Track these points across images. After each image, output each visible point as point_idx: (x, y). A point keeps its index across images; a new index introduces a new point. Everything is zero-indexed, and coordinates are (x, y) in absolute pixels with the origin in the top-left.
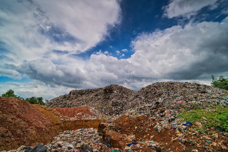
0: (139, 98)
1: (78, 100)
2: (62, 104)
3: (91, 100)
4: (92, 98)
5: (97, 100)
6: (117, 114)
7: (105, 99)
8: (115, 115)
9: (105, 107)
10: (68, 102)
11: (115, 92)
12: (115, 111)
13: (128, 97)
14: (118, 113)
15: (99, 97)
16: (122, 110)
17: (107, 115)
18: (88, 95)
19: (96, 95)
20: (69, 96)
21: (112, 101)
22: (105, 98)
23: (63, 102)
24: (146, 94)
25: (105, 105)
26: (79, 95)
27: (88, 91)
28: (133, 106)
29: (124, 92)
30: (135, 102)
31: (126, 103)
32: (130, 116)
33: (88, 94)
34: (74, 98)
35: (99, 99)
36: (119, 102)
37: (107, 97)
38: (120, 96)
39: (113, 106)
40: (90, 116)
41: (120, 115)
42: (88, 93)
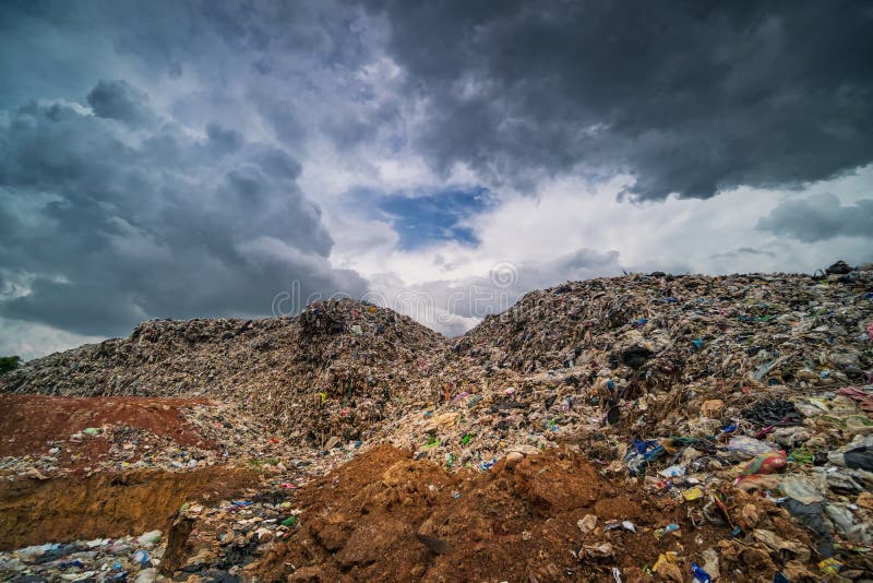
0: (473, 355)
1: (167, 365)
2: (81, 383)
3: (235, 369)
4: (242, 358)
5: (264, 369)
6: (348, 438)
7: (300, 364)
8: (337, 445)
9: (296, 401)
10: (118, 375)
11: (357, 329)
12: (342, 421)
13: (415, 358)
14: (359, 433)
15: (276, 355)
16: (378, 419)
17: (296, 442)
18: (228, 347)
19: (265, 347)
20: (129, 349)
21: (332, 371)
22: (304, 359)
23: (91, 375)
24: (515, 332)
25: (299, 391)
26: (181, 345)
27: (229, 328)
28: (443, 397)
29: (399, 335)
30: (455, 374)
31: (403, 380)
32: (424, 448)
33: (227, 341)
34: (151, 358)
35: (273, 365)
36: (370, 379)
37: (313, 352)
38: (379, 348)
39: (331, 394)
40: (172, 449)
41: (365, 447)
42: (229, 336)
